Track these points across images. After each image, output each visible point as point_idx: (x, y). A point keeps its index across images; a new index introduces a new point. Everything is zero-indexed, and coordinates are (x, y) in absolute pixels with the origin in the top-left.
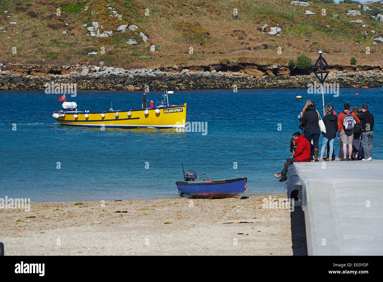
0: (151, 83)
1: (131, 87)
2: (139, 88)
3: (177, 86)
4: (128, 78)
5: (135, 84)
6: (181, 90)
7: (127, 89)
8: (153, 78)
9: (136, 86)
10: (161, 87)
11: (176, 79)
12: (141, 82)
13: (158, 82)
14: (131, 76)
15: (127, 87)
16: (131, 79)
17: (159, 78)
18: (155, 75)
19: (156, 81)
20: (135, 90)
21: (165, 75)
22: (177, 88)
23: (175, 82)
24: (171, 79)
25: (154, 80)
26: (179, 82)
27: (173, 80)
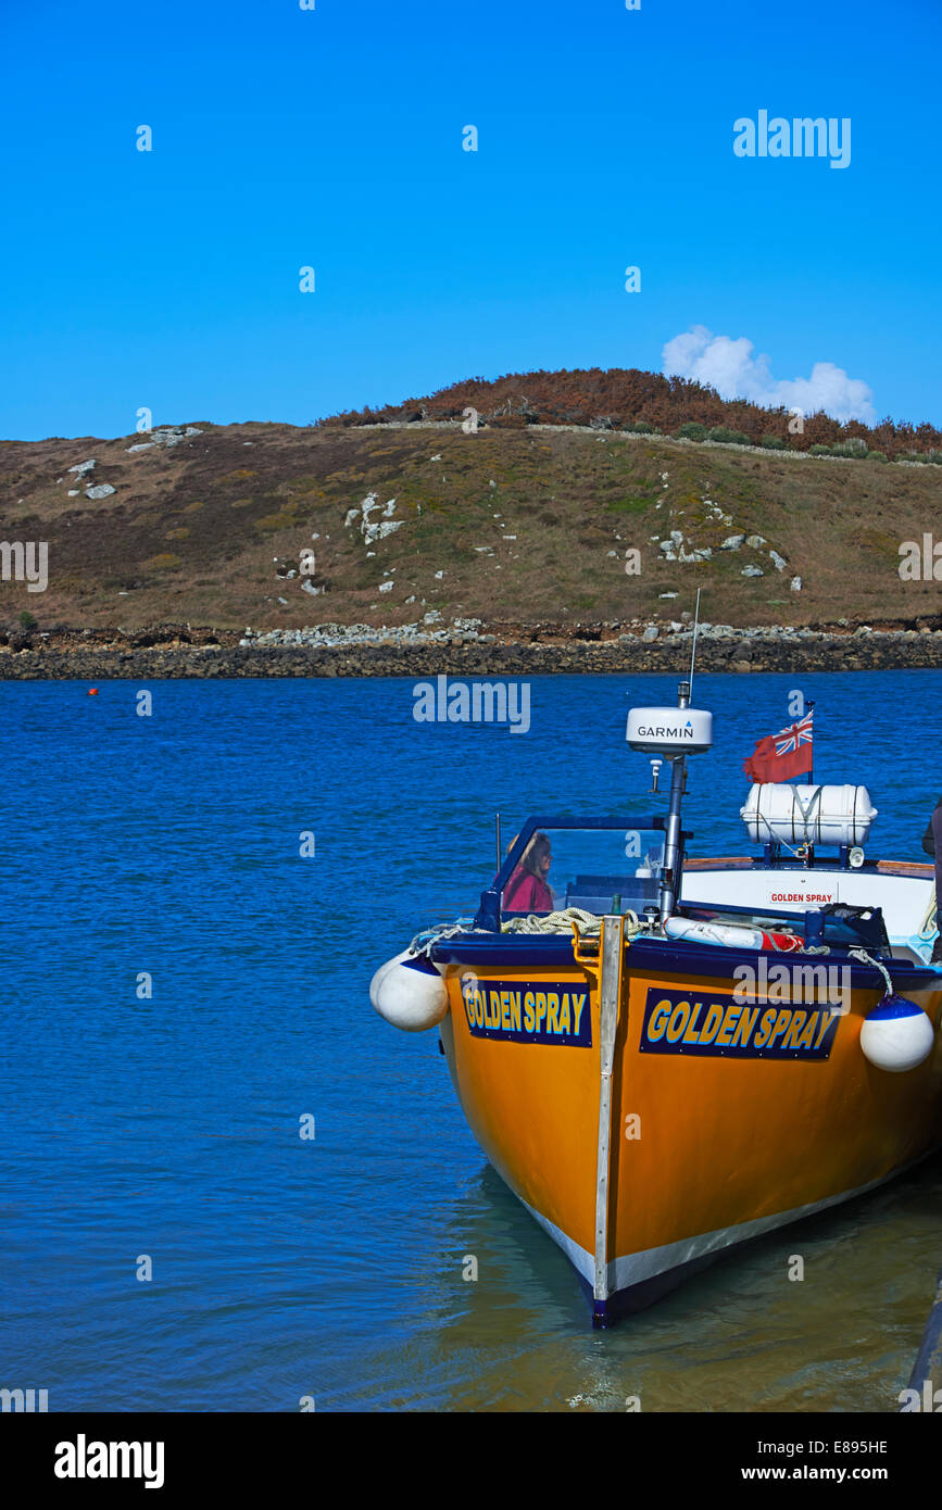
0: (790, 656)
1: (744, 666)
2: (760, 667)
3: (844, 662)
4: (740, 645)
5: (754, 659)
6: (851, 669)
7: (735, 670)
8: (794, 646)
9: (757, 663)
10: (810, 665)
11: (843, 647)
12: (768, 654)
13: (805, 654)
14: (747, 641)
15: (736, 665)
16: (745, 647)
17: (807, 645)
18: (799, 640)
19: (800, 652)
20: (752, 671)
21: (821, 638)
22: (844, 666)
23: (842, 653)
24: (833, 647)
25: (797, 649)
26: (850, 654)
27: (838, 649)
